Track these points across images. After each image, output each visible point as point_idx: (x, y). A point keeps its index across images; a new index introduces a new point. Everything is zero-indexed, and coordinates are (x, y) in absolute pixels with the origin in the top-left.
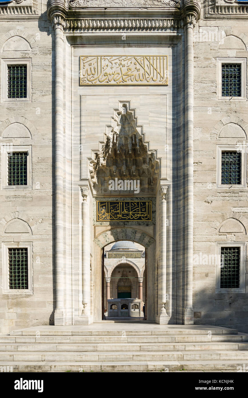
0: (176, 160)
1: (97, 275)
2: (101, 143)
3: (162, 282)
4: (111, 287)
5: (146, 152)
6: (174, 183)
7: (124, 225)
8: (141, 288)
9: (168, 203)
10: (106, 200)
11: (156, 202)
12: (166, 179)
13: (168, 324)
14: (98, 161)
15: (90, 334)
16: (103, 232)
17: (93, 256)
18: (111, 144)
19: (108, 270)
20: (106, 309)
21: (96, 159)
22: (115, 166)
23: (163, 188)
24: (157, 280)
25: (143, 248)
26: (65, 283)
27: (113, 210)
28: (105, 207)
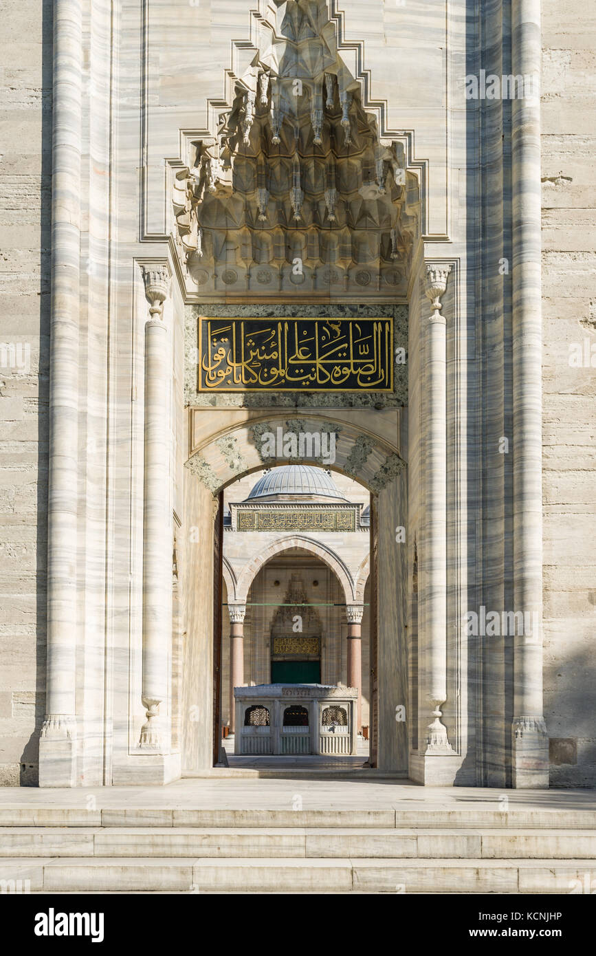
0: (478, 168)
1: (196, 592)
2: (218, 104)
3: (431, 620)
4: (249, 642)
5: (375, 138)
6: (472, 253)
7: (296, 406)
8: (357, 645)
9: (451, 325)
10: (233, 314)
11: (407, 320)
12: (443, 239)
13: (457, 784)
14: (203, 170)
15: (169, 820)
16: (220, 432)
17: (182, 521)
18: (251, 110)
19: (237, 575)
20: (228, 724)
21: (196, 165)
22: (265, 190)
23: (434, 272)
24: (415, 615)
25: (364, 494)
26: (82, 623)
27: (258, 350)
28: (226, 340)
